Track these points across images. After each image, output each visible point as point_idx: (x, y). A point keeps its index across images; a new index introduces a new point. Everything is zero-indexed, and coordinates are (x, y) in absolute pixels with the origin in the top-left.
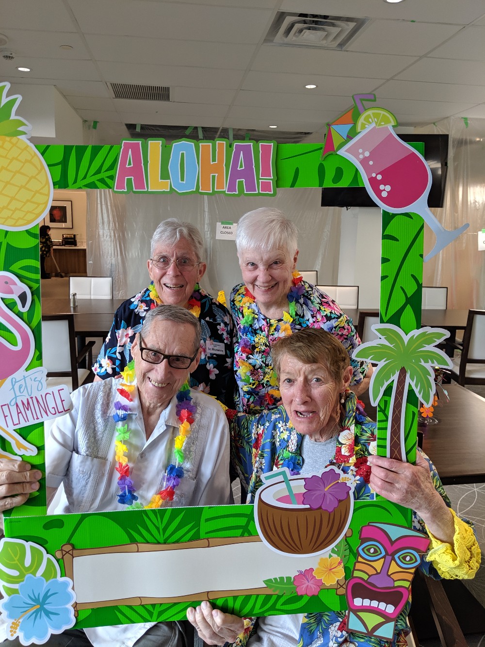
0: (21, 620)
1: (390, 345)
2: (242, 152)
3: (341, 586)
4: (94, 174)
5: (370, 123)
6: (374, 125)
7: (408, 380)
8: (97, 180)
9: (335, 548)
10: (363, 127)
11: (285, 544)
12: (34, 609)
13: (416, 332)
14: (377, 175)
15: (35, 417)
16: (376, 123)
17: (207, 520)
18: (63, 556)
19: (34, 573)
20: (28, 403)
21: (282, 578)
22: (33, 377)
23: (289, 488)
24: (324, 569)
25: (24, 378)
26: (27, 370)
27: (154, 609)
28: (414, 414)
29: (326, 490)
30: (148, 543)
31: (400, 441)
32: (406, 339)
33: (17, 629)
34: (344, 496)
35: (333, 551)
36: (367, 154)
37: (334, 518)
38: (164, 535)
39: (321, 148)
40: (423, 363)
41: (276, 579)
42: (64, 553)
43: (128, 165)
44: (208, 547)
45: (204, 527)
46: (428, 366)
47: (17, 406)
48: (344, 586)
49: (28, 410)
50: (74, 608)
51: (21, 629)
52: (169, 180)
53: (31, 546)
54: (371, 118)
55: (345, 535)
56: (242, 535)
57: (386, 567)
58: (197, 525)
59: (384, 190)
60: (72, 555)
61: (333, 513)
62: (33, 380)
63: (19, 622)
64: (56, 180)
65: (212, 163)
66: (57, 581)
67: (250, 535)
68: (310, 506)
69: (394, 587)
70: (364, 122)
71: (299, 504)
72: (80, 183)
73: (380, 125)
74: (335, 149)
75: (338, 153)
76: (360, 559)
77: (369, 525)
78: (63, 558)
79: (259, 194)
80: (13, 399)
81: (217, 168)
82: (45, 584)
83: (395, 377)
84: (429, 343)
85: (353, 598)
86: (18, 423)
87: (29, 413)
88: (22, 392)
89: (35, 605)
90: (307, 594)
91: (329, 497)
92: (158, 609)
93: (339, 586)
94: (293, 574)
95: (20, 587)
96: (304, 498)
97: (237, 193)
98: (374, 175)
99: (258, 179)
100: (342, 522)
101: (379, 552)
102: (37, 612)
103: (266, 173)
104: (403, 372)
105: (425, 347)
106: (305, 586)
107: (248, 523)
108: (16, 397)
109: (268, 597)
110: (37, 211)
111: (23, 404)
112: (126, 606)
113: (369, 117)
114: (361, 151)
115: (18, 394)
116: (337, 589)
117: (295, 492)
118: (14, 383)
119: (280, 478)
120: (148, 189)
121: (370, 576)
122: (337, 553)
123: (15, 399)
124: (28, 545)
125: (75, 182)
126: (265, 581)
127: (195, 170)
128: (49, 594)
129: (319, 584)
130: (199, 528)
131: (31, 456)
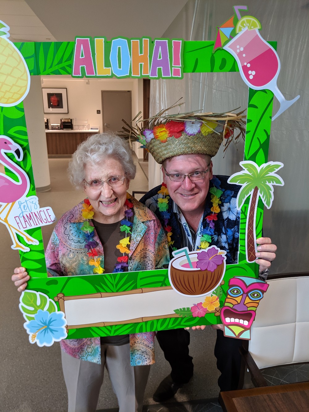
0: (37, 334)
1: (249, 173)
2: (160, 47)
3: (218, 311)
4: (58, 64)
5: (244, 27)
6: (247, 28)
7: (259, 194)
8: (60, 68)
9: (214, 291)
10: (240, 30)
11: (186, 290)
12: (44, 328)
13: (264, 165)
14: (247, 64)
15: (36, 224)
16: (248, 27)
17: (141, 279)
18: (58, 300)
19: (43, 309)
20: (30, 216)
21: (184, 309)
22: (31, 201)
23: (188, 258)
24: (208, 303)
25: (26, 201)
26: (27, 196)
27: (112, 328)
28: (261, 213)
29: (210, 259)
30: (107, 292)
31: (253, 230)
32: (259, 169)
33: (35, 338)
34: (220, 263)
35: (213, 293)
36: (242, 49)
37: (214, 274)
38: (116, 287)
39: (213, 45)
40: (267, 183)
41: (181, 309)
42: (59, 298)
43: (81, 57)
44: (142, 293)
45: (140, 283)
46: (270, 185)
47: (24, 217)
48: (219, 311)
49: (31, 220)
50: (66, 328)
51: (38, 338)
52: (111, 68)
53: (40, 295)
54: (245, 23)
55: (221, 284)
56: (162, 286)
57: (243, 300)
58: (136, 281)
59: (251, 74)
60: (64, 300)
61: (214, 272)
62: (31, 202)
63: (36, 335)
64: (31, 69)
65: (140, 55)
66: (56, 314)
67: (166, 285)
68: (201, 269)
69: (248, 311)
70: (241, 26)
71: (194, 268)
72: (48, 71)
73: (251, 28)
74: (222, 45)
75: (224, 48)
76: (229, 296)
77: (234, 278)
78: (58, 301)
79: (172, 78)
80: (21, 213)
81: (144, 59)
82: (49, 315)
83: (252, 193)
84: (271, 171)
85: (225, 318)
86: (26, 227)
87: (31, 221)
88: (25, 209)
89: (44, 326)
90: (198, 316)
91: (211, 263)
92: (114, 328)
93: (216, 311)
94: (190, 306)
95: (36, 316)
96: (197, 264)
97: (157, 77)
98: (245, 64)
99: (171, 67)
100: (219, 276)
101: (240, 292)
102: (45, 330)
103: (177, 63)
104: (256, 189)
105: (269, 173)
106: (197, 312)
107: (165, 280)
108: (22, 212)
109: (177, 319)
110: (21, 92)
111: (27, 216)
112: (96, 327)
113: (244, 22)
114: (238, 47)
115: (23, 210)
116: (215, 313)
117: (192, 261)
118: (20, 204)
119: (184, 253)
120: (96, 74)
121: (234, 305)
122: (216, 294)
123: (22, 214)
124: (38, 294)
125: (45, 70)
126: (175, 310)
127: (128, 60)
128: (51, 320)
129: (205, 311)
130: (137, 283)
131: (35, 245)
